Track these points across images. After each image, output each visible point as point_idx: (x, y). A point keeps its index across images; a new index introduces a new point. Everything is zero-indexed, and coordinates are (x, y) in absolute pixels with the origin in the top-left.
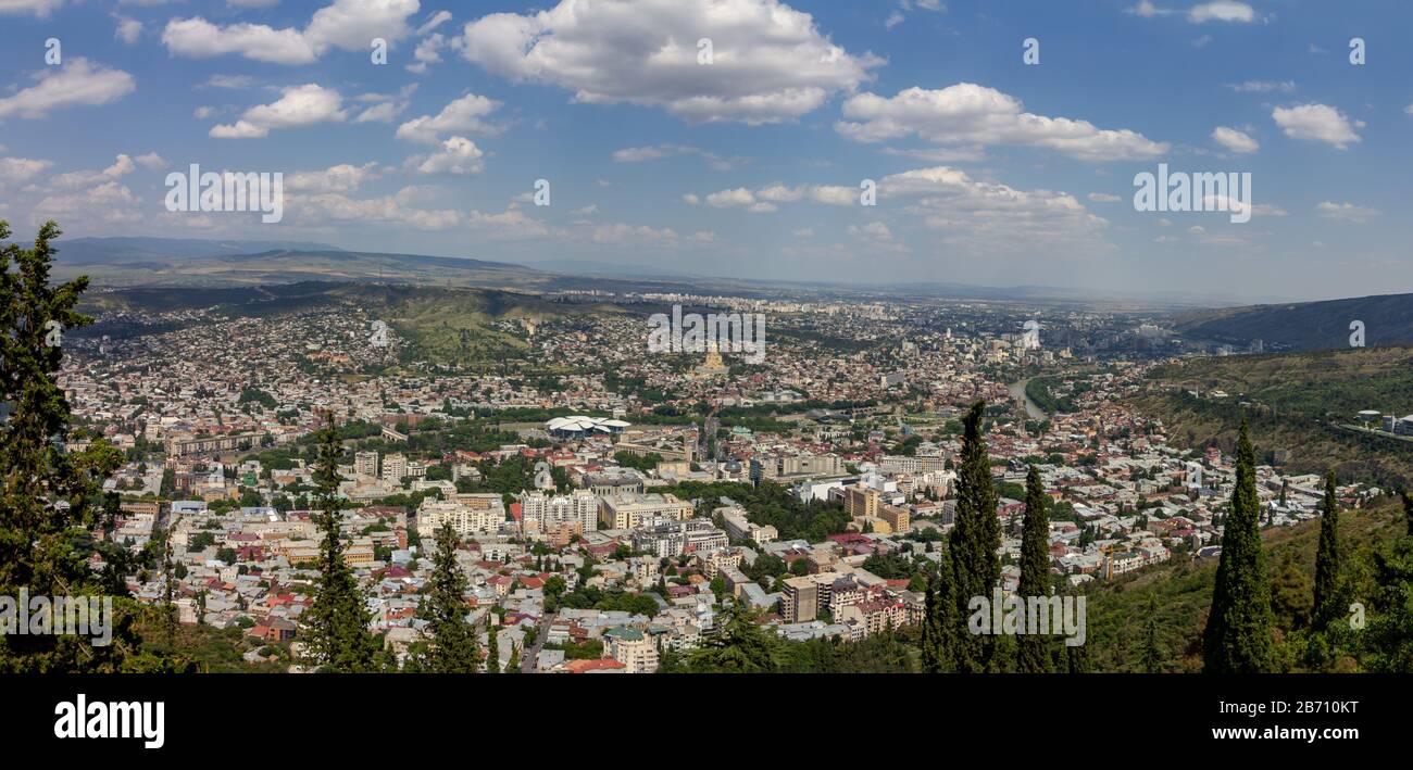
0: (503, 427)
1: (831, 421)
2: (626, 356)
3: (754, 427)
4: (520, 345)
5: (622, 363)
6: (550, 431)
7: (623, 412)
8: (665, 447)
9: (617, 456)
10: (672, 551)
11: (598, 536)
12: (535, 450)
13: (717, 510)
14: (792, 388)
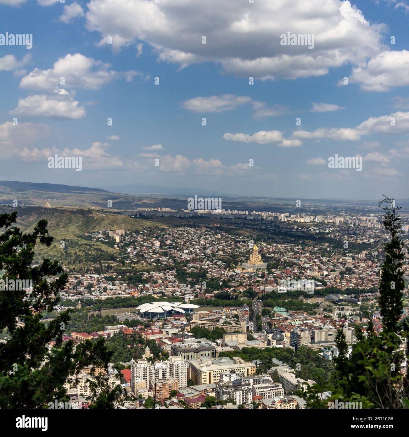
0: (105, 313)
1: (343, 303)
2: (191, 256)
3: (289, 307)
4: (109, 250)
5: (187, 262)
6: (139, 313)
7: (192, 298)
8: (226, 322)
9: (193, 331)
10: (244, 399)
11: (190, 391)
12: (131, 329)
13: (273, 368)
14: (313, 278)
